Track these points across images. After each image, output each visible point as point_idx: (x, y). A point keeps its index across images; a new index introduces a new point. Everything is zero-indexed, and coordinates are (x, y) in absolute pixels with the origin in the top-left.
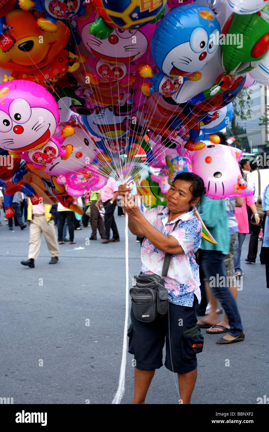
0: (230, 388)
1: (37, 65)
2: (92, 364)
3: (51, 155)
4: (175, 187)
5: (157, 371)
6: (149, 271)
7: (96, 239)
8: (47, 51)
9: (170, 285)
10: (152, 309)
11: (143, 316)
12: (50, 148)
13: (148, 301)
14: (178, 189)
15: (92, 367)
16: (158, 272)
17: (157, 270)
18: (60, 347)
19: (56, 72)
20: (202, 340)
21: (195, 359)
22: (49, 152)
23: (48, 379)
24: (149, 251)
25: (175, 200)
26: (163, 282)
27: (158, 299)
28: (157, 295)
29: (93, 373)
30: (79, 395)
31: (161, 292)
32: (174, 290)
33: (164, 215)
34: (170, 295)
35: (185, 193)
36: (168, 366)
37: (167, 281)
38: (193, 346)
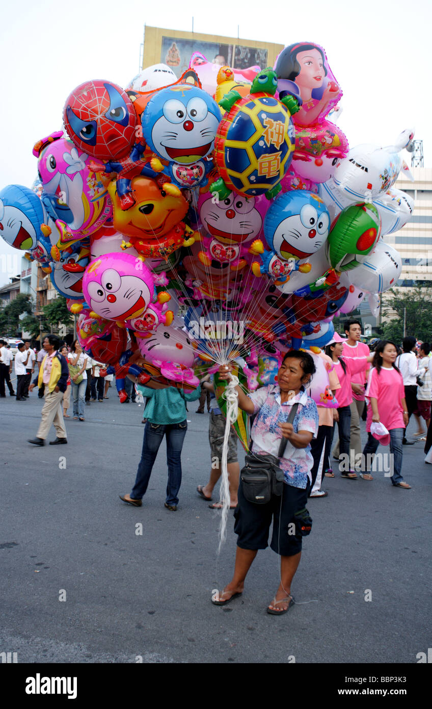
0: (331, 572)
1: (154, 230)
2: (193, 540)
3: (151, 322)
4: (285, 365)
5: (260, 551)
6: (263, 452)
7: (203, 413)
8: (165, 217)
9: (285, 466)
10: (267, 491)
11: (257, 497)
12: (149, 315)
13: (263, 482)
14: (288, 366)
15: (193, 542)
16: (273, 452)
17: (272, 450)
18: (161, 520)
19: (171, 241)
20: (310, 523)
21: (301, 542)
22: (149, 319)
23: (148, 551)
24: (264, 430)
25: (287, 377)
26: (278, 462)
27: (274, 481)
28: (272, 476)
29: (192, 549)
30: (178, 569)
31: (278, 473)
32: (288, 471)
33: (277, 395)
34: (286, 476)
35: (296, 370)
36: (274, 547)
37: (282, 461)
38: (302, 529)
